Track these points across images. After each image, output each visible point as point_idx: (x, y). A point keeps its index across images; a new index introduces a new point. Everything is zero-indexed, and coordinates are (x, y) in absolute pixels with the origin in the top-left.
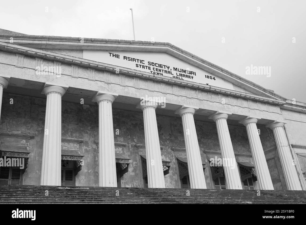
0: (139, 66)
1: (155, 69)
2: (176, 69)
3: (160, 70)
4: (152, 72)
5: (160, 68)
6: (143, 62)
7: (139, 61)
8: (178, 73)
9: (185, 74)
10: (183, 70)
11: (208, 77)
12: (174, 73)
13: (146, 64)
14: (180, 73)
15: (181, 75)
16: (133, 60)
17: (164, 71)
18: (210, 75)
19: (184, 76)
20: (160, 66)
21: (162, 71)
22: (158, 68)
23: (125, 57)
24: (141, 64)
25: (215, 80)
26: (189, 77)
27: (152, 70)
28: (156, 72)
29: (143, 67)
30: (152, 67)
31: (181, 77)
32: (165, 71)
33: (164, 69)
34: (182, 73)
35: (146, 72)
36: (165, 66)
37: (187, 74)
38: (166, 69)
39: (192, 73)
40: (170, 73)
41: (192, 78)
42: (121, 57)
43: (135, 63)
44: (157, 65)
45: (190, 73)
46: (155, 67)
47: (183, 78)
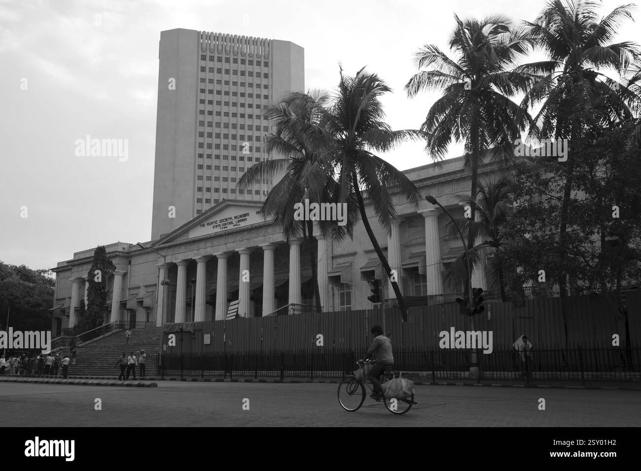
0: (214, 227)
1: (223, 225)
2: (235, 217)
3: (226, 224)
4: (221, 228)
6: (216, 222)
9: (241, 219)
10: (240, 216)
11: (258, 213)
12: (234, 221)
13: (218, 223)
14: (238, 219)
15: (239, 221)
16: (212, 223)
20: (226, 220)
22: (225, 222)
23: (208, 224)
24: (216, 225)
26: (244, 220)
27: (221, 226)
28: (223, 227)
29: (217, 227)
30: (221, 223)
31: (238, 224)
32: (229, 223)
33: (228, 221)
36: (229, 218)
37: (243, 218)
38: (230, 221)
40: (231, 223)
41: (247, 220)
42: (206, 224)
43: (212, 225)
44: (225, 220)
45: (245, 215)
46: (223, 223)
47: (240, 223)
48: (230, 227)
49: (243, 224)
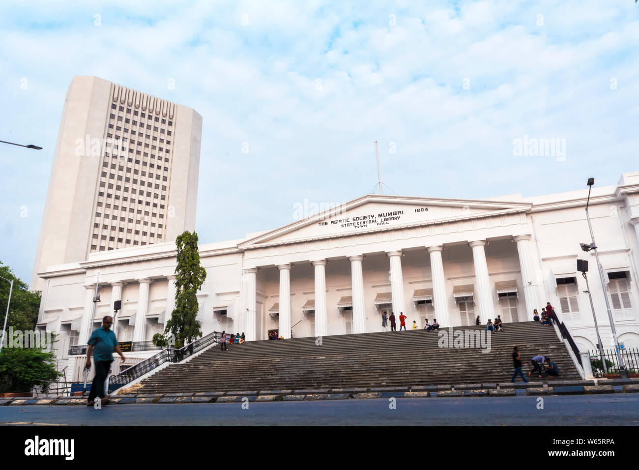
0: (344, 225)
1: (359, 223)
2: (380, 216)
3: (364, 223)
4: (356, 227)
5: (364, 220)
6: (348, 220)
7: (345, 221)
8: (383, 218)
9: (391, 217)
10: (389, 213)
11: (418, 210)
12: (379, 220)
13: (351, 221)
14: (385, 217)
15: (386, 219)
16: (340, 221)
17: (368, 222)
18: (420, 208)
19: (390, 218)
20: (365, 218)
21: (366, 222)
22: (362, 221)
23: (332, 222)
24: (347, 223)
25: (427, 210)
26: (396, 218)
27: (356, 225)
28: (360, 225)
29: (348, 225)
30: (356, 222)
31: (385, 222)
32: (370, 221)
33: (368, 220)
34: (388, 217)
35: (351, 230)
36: (369, 216)
37: (394, 216)
38: (371, 219)
39: (398, 213)
40: (374, 221)
41: (399, 218)
42: (329, 223)
43: (340, 224)
44: (362, 218)
45: (395, 213)
46: (359, 221)
47: (388, 222)
48: (372, 227)
49: (393, 224)
